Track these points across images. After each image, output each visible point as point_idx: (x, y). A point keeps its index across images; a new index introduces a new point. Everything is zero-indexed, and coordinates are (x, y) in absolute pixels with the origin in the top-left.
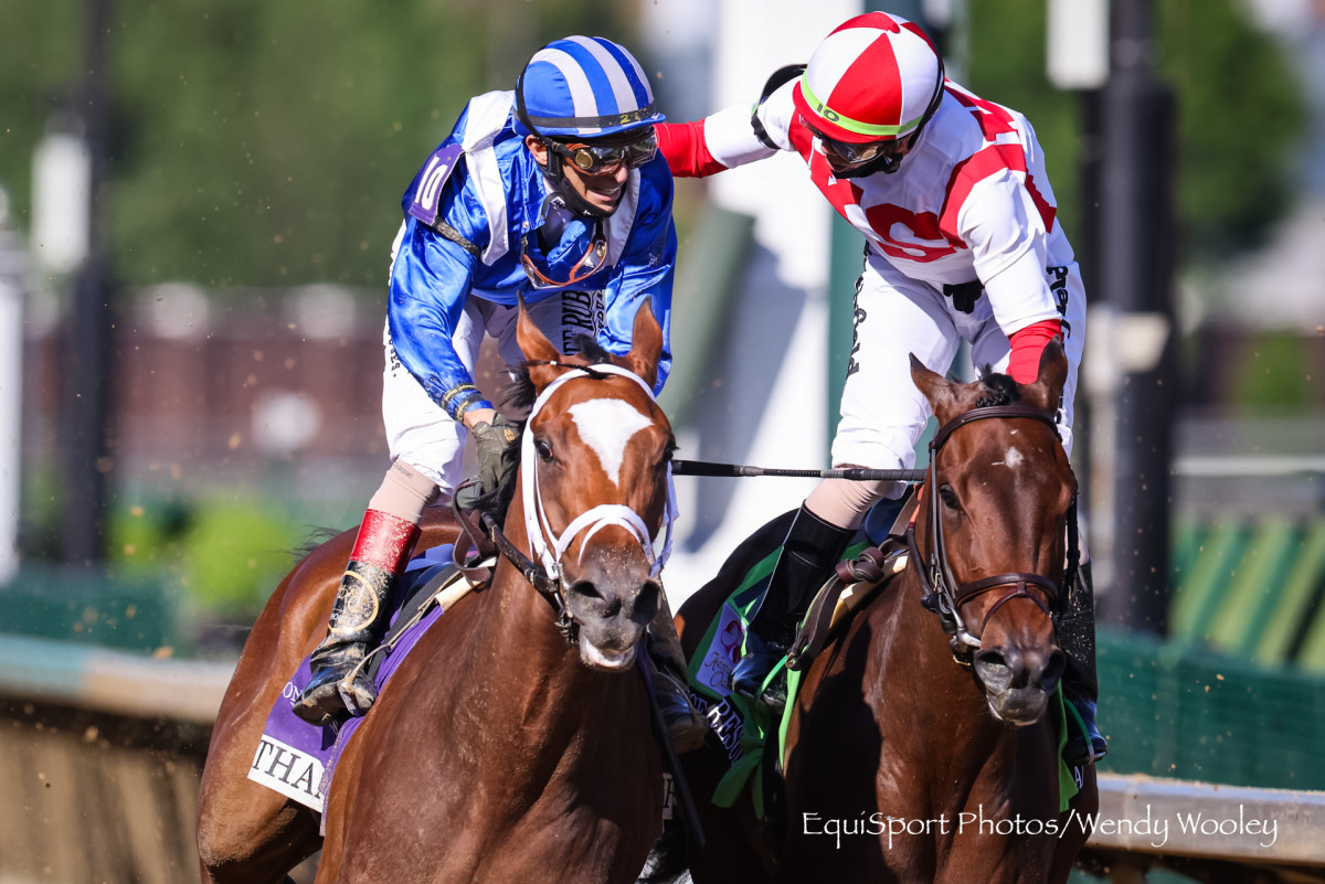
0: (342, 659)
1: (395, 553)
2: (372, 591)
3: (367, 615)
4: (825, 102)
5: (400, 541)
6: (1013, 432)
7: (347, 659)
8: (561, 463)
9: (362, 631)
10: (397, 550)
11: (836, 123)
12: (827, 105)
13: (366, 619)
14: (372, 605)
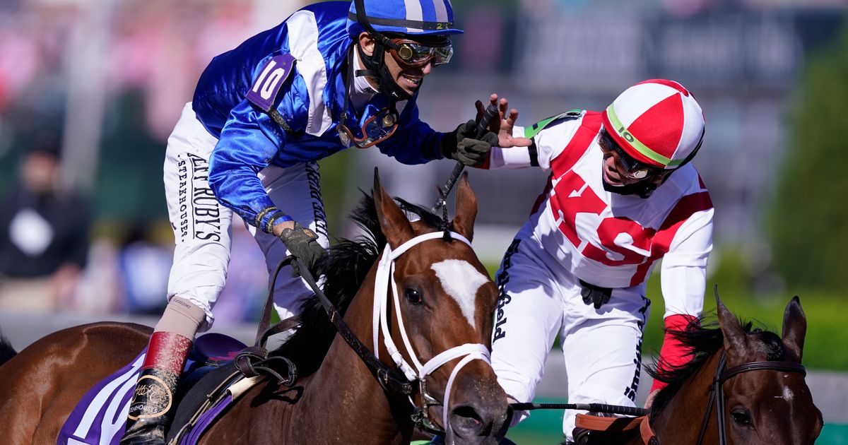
0: (150, 438)
1: (181, 361)
2: (167, 388)
3: (165, 405)
4: (626, 127)
5: (183, 352)
6: (786, 376)
7: (154, 437)
8: (429, 307)
9: (162, 416)
10: (182, 359)
11: (630, 143)
12: (628, 129)
13: (164, 408)
14: (168, 398)
